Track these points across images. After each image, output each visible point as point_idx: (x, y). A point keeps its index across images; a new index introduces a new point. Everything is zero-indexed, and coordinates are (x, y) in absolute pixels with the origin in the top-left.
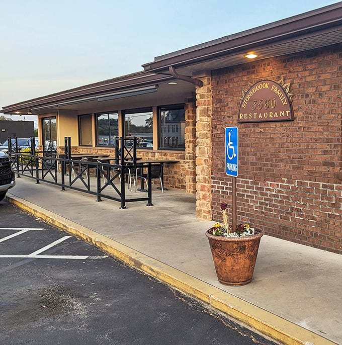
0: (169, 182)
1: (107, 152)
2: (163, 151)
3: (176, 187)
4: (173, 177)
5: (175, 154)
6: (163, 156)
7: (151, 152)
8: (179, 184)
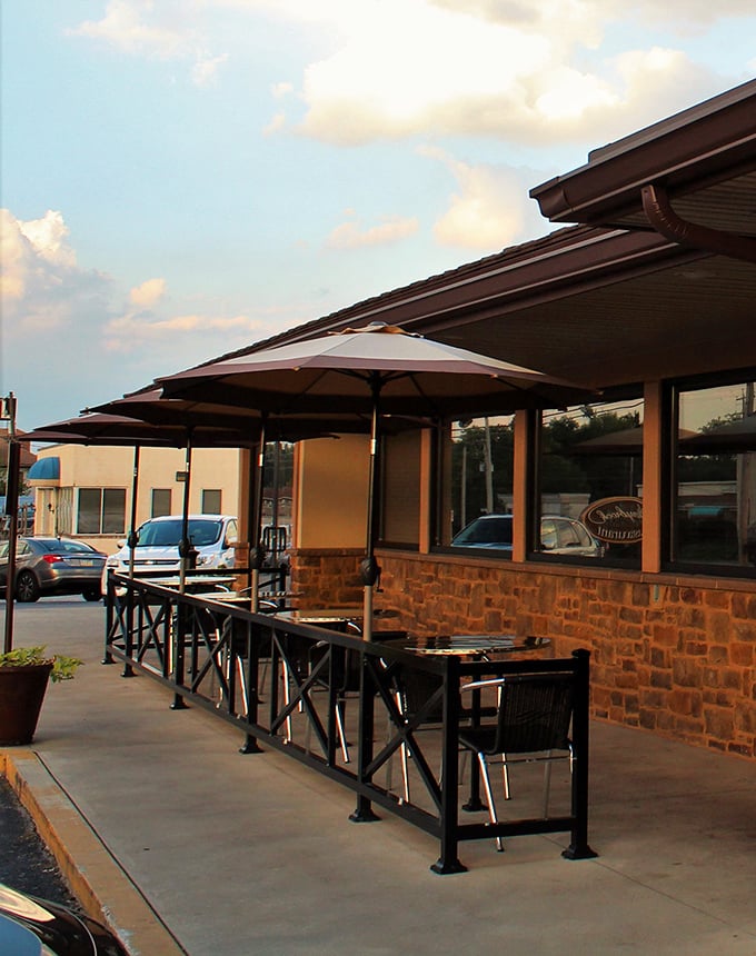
0: (702, 719)
1: (470, 577)
2: (679, 580)
3: (733, 747)
4: (721, 701)
5: (730, 596)
6: (681, 603)
7: (635, 583)
8: (746, 734)
